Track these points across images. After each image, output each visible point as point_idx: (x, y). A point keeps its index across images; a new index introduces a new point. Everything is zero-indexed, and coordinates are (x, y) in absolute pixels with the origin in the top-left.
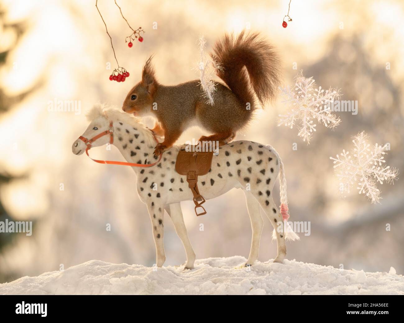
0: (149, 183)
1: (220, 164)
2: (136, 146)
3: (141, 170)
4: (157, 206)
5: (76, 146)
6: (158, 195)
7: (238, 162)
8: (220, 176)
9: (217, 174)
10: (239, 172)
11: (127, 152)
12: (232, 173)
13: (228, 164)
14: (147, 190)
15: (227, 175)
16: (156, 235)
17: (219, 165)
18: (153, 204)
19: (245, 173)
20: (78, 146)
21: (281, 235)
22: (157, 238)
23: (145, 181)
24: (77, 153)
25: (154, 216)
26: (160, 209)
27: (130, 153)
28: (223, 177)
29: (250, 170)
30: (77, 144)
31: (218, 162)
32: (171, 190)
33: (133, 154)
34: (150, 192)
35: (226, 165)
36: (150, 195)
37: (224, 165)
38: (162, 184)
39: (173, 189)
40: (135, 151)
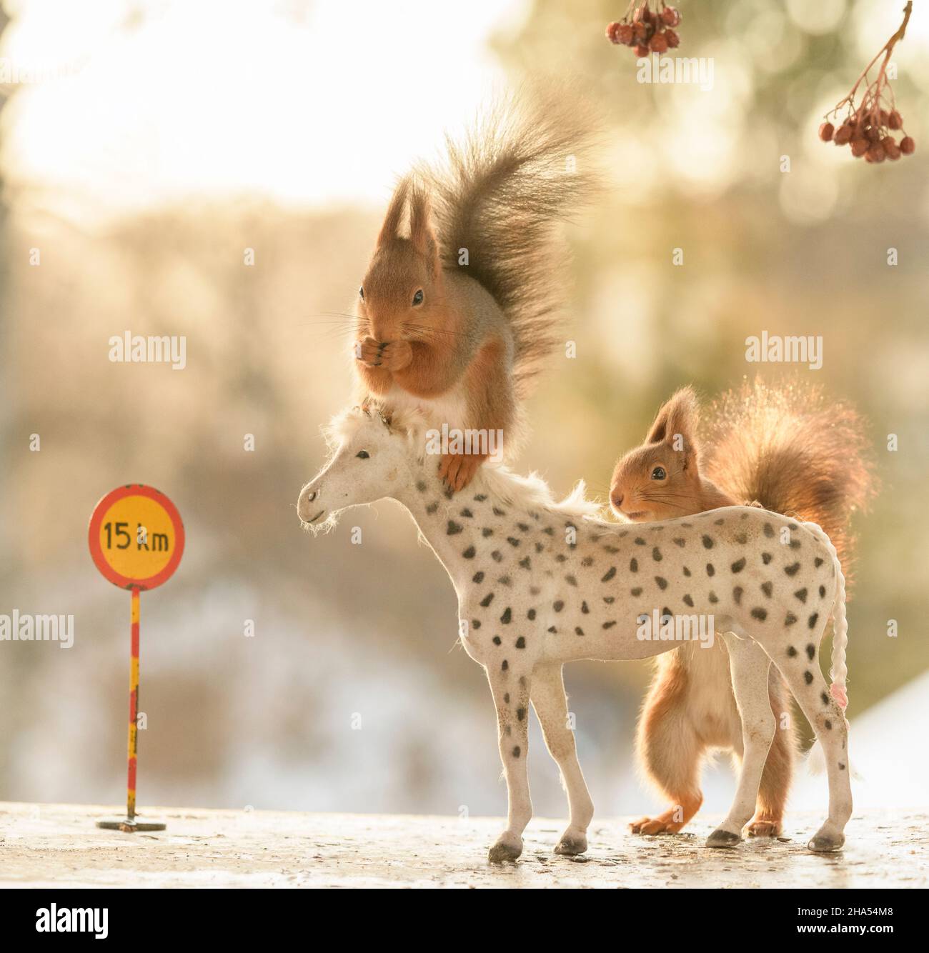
0: (497, 609)
1: (691, 569)
2: (461, 507)
3: (474, 574)
4: (514, 670)
5: (312, 500)
6: (521, 643)
7: (737, 567)
8: (688, 601)
9: (682, 595)
10: (738, 592)
11: (439, 522)
12: (717, 595)
13: (710, 570)
14: (492, 626)
15: (706, 599)
16: (510, 748)
17: (687, 572)
18: (505, 665)
19: (755, 598)
20: (315, 501)
21: (840, 764)
22: (512, 758)
23: (486, 602)
24: (310, 519)
25: (507, 698)
26: (523, 681)
27: (446, 528)
28: (695, 604)
29: (767, 589)
30: (315, 495)
31: (684, 564)
32: (552, 630)
33: (453, 529)
34: (500, 634)
35: (705, 573)
36: (497, 641)
37: (699, 571)
38: (532, 615)
39: (557, 628)
40: (459, 520)
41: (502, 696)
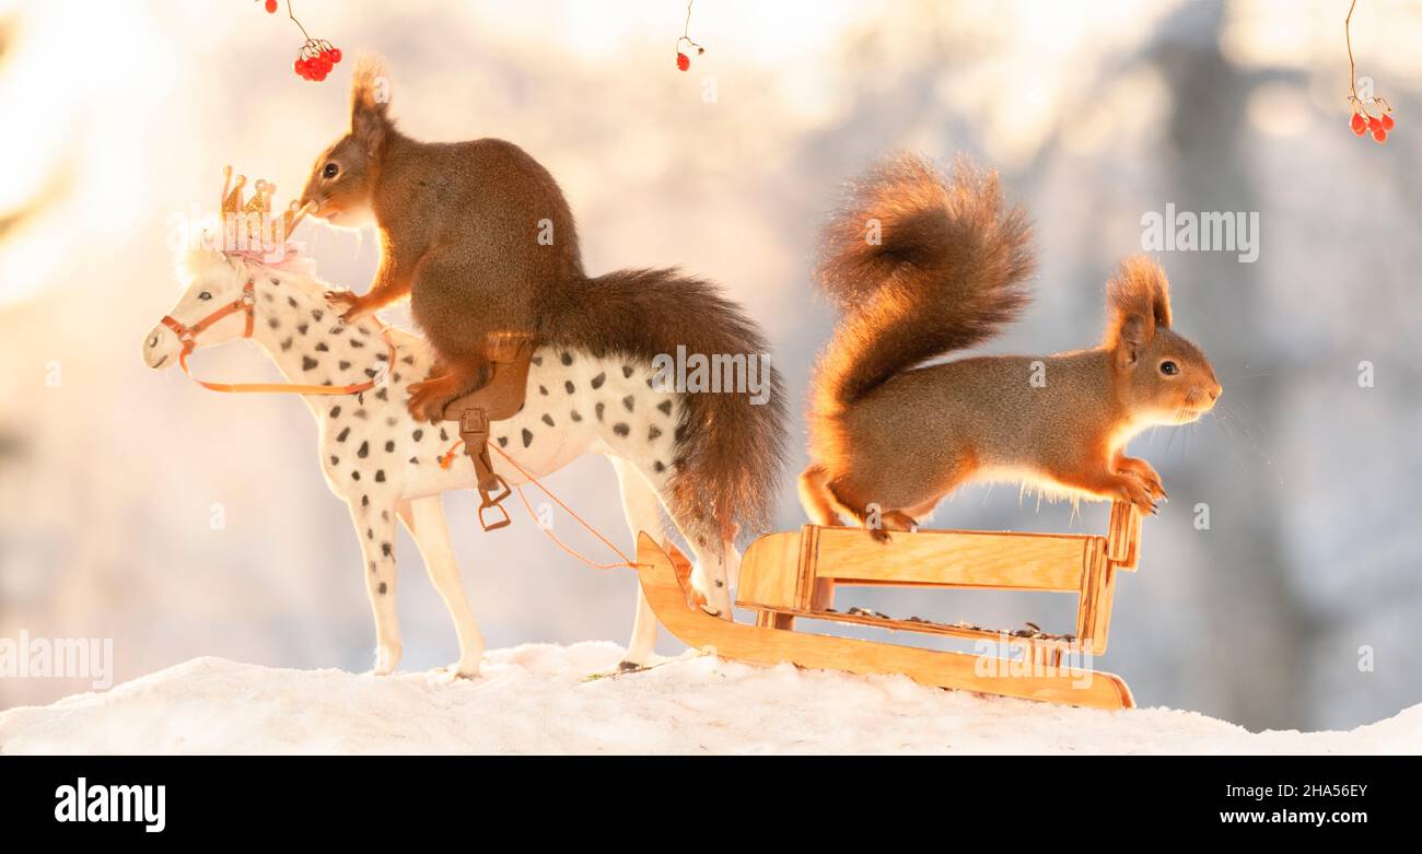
0: (354, 443)
1: (547, 388)
2: (315, 342)
3: (331, 409)
4: (376, 505)
5: (154, 345)
6: (380, 477)
7: (597, 383)
8: (548, 420)
9: (541, 415)
10: (600, 408)
11: (294, 359)
12: (580, 413)
13: (570, 387)
14: (350, 462)
15: (568, 417)
16: (377, 586)
17: (544, 391)
18: (365, 500)
19: (616, 414)
20: (157, 347)
21: (717, 581)
22: (379, 594)
23: (342, 437)
24: (155, 363)
25: (370, 534)
26: (385, 515)
27: (301, 363)
28: (556, 424)
29: (629, 403)
30: (156, 340)
31: (543, 383)
32: (414, 461)
33: (309, 364)
34: (358, 469)
35: (564, 390)
36: (356, 476)
37: (557, 389)
38: (390, 447)
39: (418, 458)
40: (314, 355)
41: (366, 532)
